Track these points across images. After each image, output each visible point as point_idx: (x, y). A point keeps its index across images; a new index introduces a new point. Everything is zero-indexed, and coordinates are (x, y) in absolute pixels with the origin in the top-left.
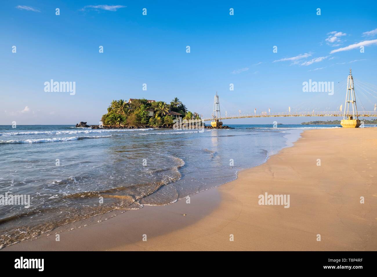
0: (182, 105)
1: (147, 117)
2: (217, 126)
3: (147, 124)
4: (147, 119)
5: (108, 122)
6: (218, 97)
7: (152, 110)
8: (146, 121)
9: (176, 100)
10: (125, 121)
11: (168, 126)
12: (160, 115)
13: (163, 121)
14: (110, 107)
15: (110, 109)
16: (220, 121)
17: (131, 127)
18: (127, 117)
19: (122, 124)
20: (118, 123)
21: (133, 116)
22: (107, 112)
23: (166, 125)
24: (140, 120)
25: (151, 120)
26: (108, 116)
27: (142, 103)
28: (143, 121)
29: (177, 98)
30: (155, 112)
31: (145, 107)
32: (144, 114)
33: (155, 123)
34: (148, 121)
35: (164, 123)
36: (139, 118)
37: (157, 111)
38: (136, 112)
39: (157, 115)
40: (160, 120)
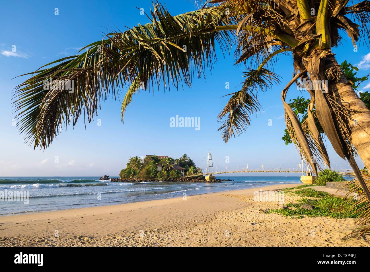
0: (191, 160)
1: (155, 171)
2: (210, 180)
3: (155, 177)
4: (155, 174)
5: (124, 175)
6: (211, 154)
7: (160, 165)
8: (154, 175)
9: (185, 156)
10: (137, 175)
11: (173, 179)
12: (166, 170)
13: (168, 175)
14: (129, 162)
15: (128, 164)
16: (213, 176)
17: (140, 181)
18: (139, 172)
19: (135, 178)
20: (132, 177)
21: (144, 171)
22: (126, 167)
23: (170, 179)
24: (150, 174)
25: (158, 174)
26: (125, 170)
27: (152, 159)
28: (152, 175)
29: (185, 154)
30: (162, 167)
31: (155, 163)
32: (153, 169)
33: (161, 177)
34: (156, 175)
35: (169, 177)
36: (148, 172)
37: (164, 166)
38: (147, 167)
39: (164, 170)
40: (166, 174)
